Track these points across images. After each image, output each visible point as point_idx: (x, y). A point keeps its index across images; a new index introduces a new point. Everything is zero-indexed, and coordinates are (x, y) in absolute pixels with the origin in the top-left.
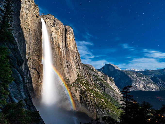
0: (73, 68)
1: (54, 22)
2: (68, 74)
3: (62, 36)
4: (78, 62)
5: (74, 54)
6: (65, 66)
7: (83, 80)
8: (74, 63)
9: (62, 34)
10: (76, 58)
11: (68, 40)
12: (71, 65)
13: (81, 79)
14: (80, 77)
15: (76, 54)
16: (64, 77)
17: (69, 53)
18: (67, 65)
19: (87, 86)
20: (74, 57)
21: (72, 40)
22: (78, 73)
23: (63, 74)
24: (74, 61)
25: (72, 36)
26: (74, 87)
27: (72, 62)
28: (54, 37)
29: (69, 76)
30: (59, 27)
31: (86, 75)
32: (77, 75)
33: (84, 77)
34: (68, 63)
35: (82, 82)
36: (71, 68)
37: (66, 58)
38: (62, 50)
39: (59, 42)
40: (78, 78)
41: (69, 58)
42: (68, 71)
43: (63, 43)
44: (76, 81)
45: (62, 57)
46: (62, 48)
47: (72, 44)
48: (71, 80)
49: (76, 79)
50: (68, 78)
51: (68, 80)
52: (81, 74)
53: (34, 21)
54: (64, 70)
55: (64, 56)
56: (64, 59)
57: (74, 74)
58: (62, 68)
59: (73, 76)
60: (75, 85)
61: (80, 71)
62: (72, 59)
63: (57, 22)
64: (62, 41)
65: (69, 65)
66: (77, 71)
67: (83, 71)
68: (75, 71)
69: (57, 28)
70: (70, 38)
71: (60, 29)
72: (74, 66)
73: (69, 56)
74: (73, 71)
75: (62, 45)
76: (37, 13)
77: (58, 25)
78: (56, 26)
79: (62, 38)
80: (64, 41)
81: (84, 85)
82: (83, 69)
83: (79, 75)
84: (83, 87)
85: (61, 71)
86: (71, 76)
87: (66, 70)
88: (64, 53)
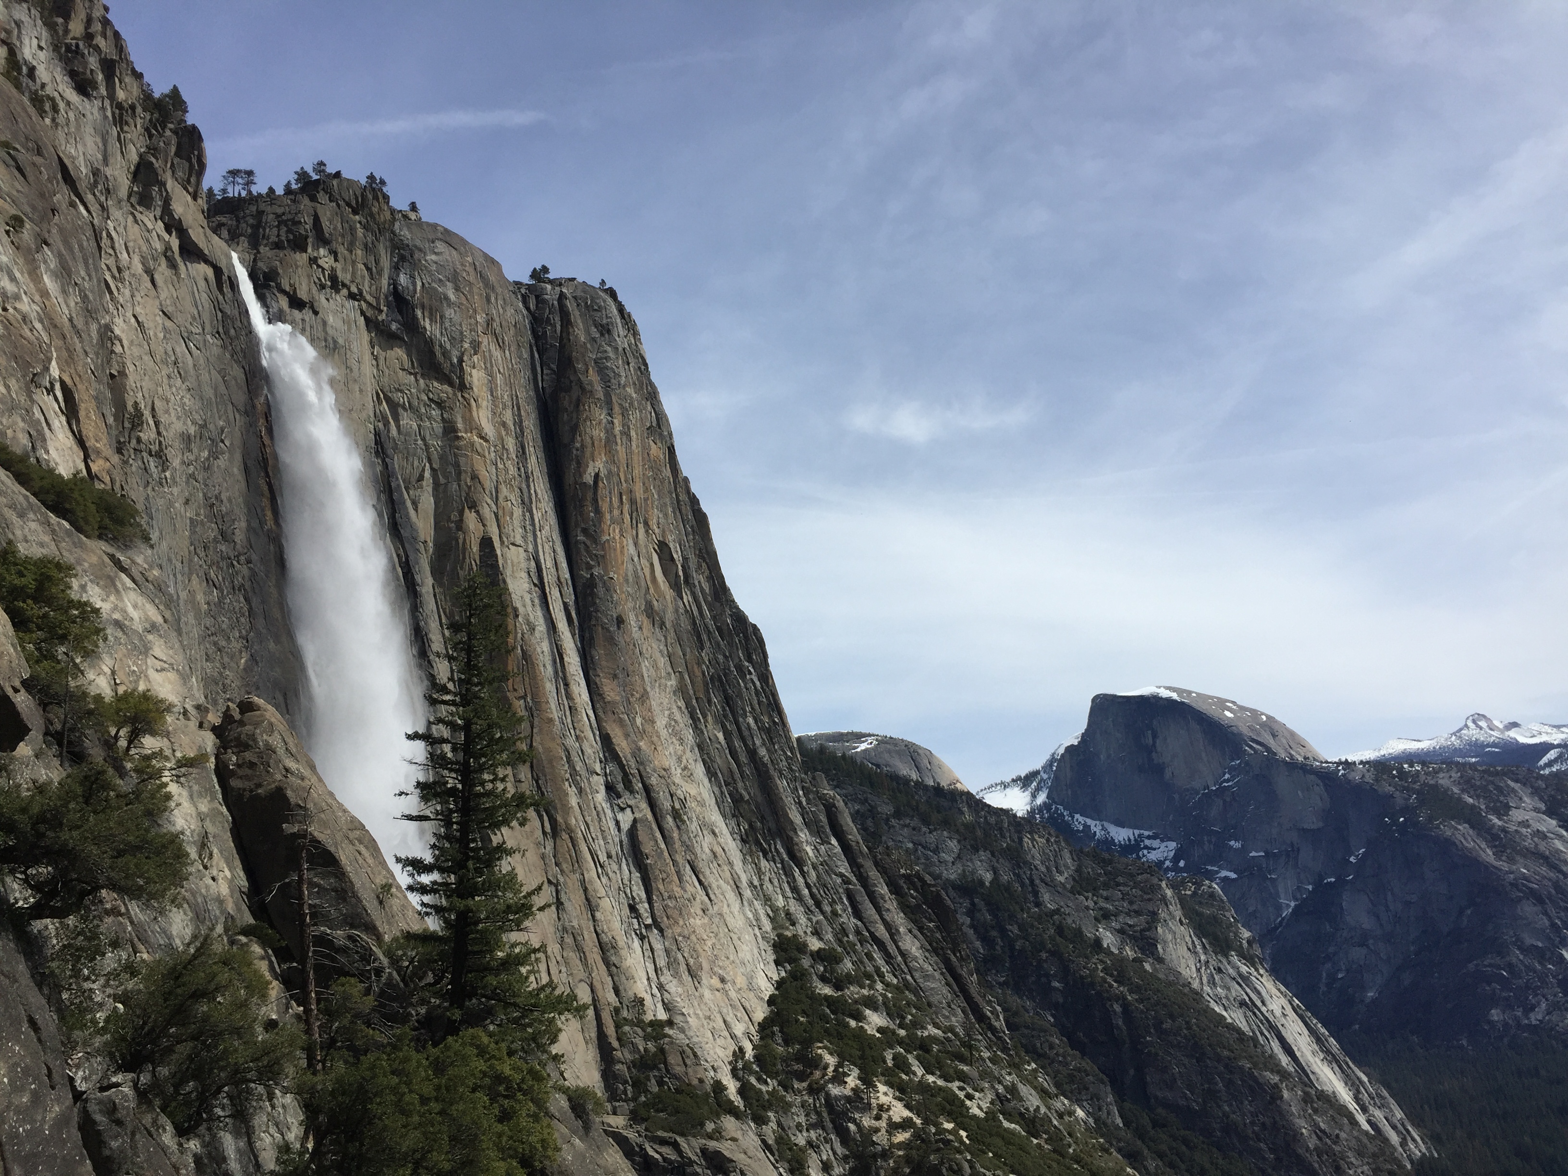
0: (704, 845)
1: (396, 268)
2: (658, 946)
3: (511, 443)
4: (754, 757)
5: (691, 654)
7: (853, 992)
9: (508, 416)
11: (587, 478)
12: (676, 814)
13: (827, 991)
14: (806, 962)
16: (611, 997)
17: (630, 646)
18: (626, 819)
20: (698, 688)
21: (637, 461)
22: (780, 902)
23: (594, 955)
24: (703, 746)
26: (760, 1121)
27: (679, 759)
28: (416, 463)
29: (676, 975)
30: (461, 333)
31: (880, 921)
32: (773, 936)
33: (858, 947)
34: (629, 786)
35: (853, 1023)
36: (679, 858)
37: (595, 725)
38: (541, 627)
39: (484, 525)
40: (783, 974)
41: (639, 721)
42: (646, 905)
43: (538, 533)
44: (764, 1027)
45: (551, 720)
46: (537, 601)
47: (646, 524)
48: (709, 1018)
49: (762, 999)
50: (667, 1007)
51: (667, 1030)
52: (814, 919)
53: (168, 323)
54: (591, 907)
55: (569, 696)
56: (577, 737)
57: (732, 935)
58: (561, 879)
59: (721, 968)
60: (766, 1083)
61: (803, 874)
62: (676, 722)
63: (434, 267)
64: (527, 505)
65: (650, 816)
66: (761, 885)
67: (844, 868)
68: (728, 883)
69: (441, 346)
70: (618, 437)
71: (476, 346)
72: (715, 817)
73: (632, 695)
74: (708, 895)
75: (524, 565)
76: (189, 198)
77: (452, 297)
78: (427, 320)
79: (519, 469)
80: (540, 496)
81: (890, 1063)
82: (834, 841)
83: (788, 934)
84: (884, 1100)
85: (559, 919)
86: (692, 962)
87: (620, 889)
88: (565, 659)
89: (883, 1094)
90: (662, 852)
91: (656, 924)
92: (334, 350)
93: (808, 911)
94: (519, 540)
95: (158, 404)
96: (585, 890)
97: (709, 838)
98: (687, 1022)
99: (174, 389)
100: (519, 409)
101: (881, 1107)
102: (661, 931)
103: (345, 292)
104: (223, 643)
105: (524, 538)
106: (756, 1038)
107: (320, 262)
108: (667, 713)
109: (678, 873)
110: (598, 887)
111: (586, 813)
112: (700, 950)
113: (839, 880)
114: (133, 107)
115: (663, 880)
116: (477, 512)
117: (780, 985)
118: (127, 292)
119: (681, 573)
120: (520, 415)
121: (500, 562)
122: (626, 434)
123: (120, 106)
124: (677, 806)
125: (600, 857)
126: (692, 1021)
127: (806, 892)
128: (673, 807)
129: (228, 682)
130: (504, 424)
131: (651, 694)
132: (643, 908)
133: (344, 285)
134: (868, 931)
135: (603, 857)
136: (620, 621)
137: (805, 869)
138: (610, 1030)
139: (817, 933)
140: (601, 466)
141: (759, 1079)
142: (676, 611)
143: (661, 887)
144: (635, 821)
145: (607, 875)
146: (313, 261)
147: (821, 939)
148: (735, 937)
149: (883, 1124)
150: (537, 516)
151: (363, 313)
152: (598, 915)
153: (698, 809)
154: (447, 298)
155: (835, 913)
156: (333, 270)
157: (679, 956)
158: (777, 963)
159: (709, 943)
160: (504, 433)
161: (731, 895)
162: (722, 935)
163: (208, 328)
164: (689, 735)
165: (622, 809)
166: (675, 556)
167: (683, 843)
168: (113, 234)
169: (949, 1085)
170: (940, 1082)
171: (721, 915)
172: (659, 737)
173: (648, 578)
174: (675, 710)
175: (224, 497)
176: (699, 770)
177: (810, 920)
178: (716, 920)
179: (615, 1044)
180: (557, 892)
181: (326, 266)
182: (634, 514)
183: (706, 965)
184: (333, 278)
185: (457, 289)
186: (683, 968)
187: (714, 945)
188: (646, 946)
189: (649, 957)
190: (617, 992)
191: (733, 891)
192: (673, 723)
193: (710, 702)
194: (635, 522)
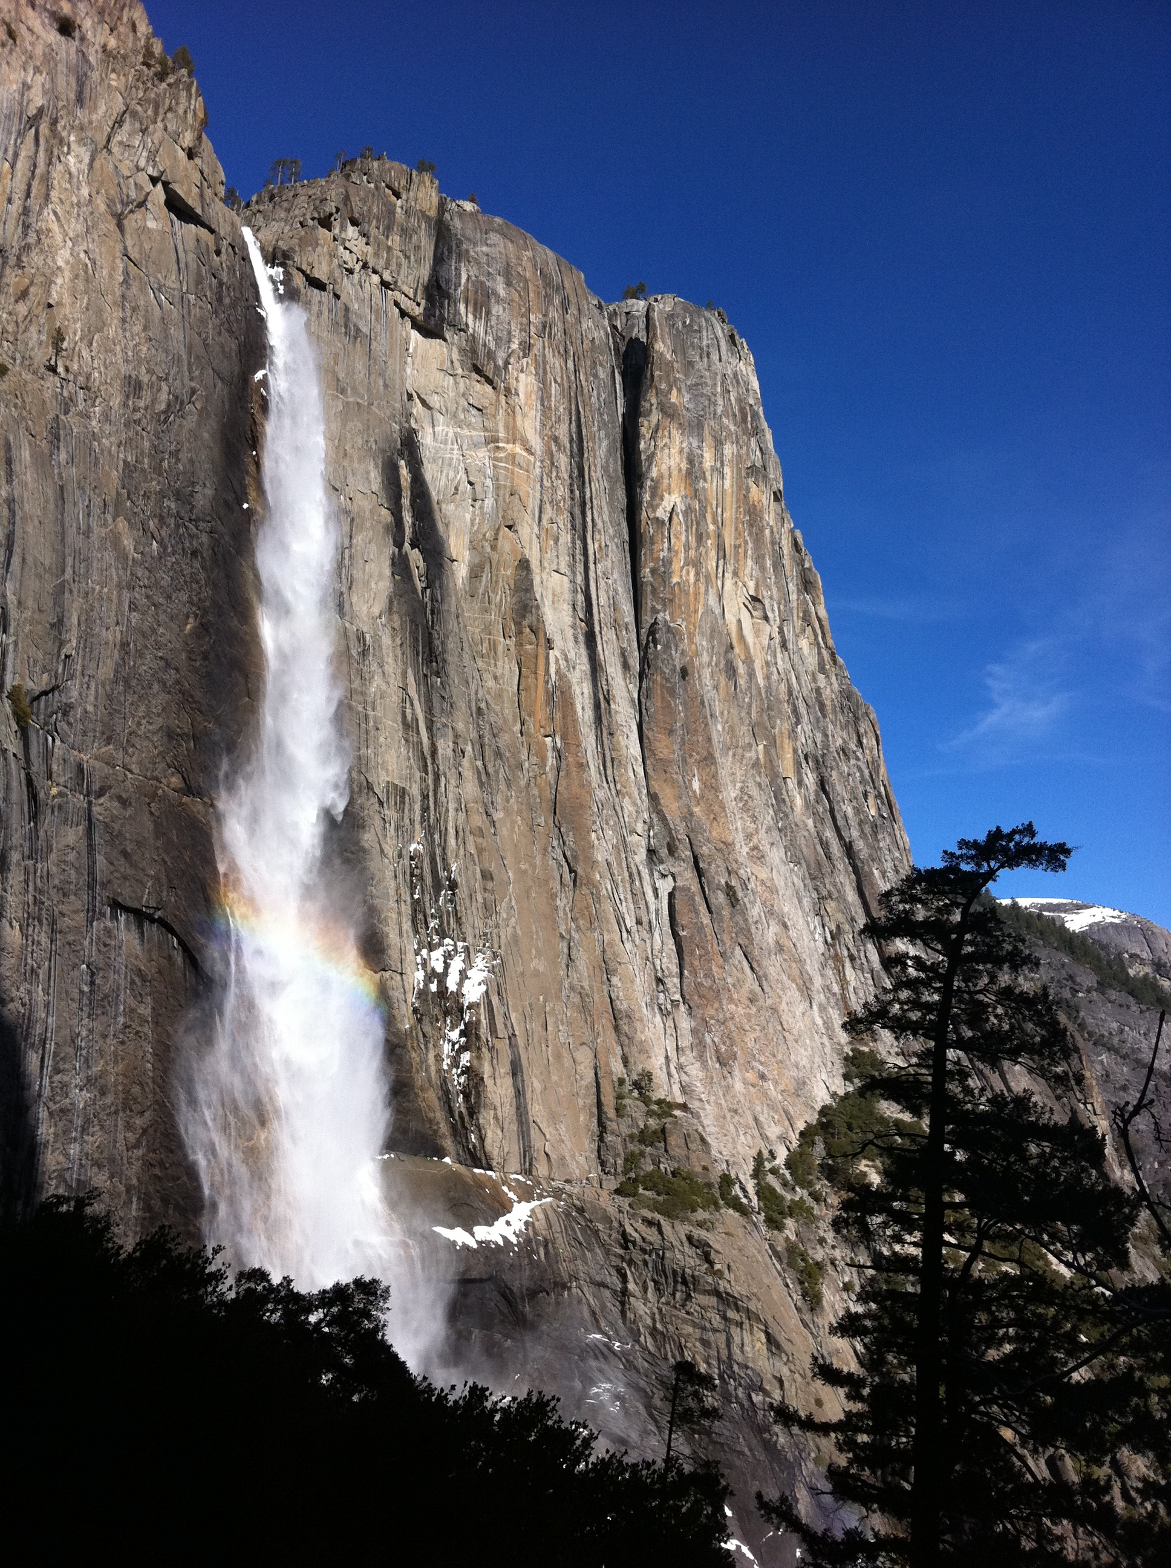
0: (767, 934)
1: (438, 258)
2: (686, 1023)
3: (563, 460)
4: (849, 849)
5: (782, 726)
6: (637, 896)
8: (776, 855)
9: (563, 431)
10: (810, 779)
11: (661, 513)
12: (730, 892)
15: (817, 724)
16: (617, 1068)
17: (697, 704)
18: (665, 886)
20: (786, 766)
21: (730, 501)
23: (605, 1022)
24: (785, 828)
25: (729, 450)
26: (774, 1225)
27: (749, 837)
28: (451, 474)
29: (701, 1058)
30: (509, 333)
32: (847, 1050)
34: (672, 850)
36: (725, 937)
37: (643, 784)
39: (522, 547)
40: (851, 1089)
41: (696, 784)
42: (677, 980)
43: (592, 566)
44: (808, 1135)
45: (584, 766)
46: (581, 638)
47: (735, 574)
48: (736, 1111)
49: (812, 1107)
50: (684, 1089)
51: (679, 1113)
53: (133, 270)
54: (608, 969)
55: (613, 746)
56: (618, 793)
57: (786, 1034)
58: (575, 935)
59: (761, 1064)
60: (794, 1192)
62: (750, 797)
63: (484, 259)
64: (579, 531)
65: (695, 887)
68: (794, 981)
69: (485, 345)
70: (708, 474)
71: (527, 349)
72: (791, 909)
73: (691, 756)
74: (761, 986)
75: (568, 596)
76: (181, 153)
77: (502, 293)
78: (471, 317)
79: (572, 491)
80: (600, 525)
83: (867, 1050)
85: (567, 976)
86: (723, 1048)
87: (647, 959)
88: (613, 706)
90: (704, 927)
91: (685, 1001)
92: (356, 338)
94: (564, 568)
96: (604, 952)
97: (776, 928)
98: (704, 1109)
102: (691, 1010)
103: (376, 279)
105: (572, 567)
106: (795, 1144)
107: (348, 244)
108: (739, 785)
109: (723, 953)
110: (621, 952)
111: (615, 872)
112: (737, 1040)
114: (125, 57)
115: (701, 957)
116: (515, 532)
117: (842, 1098)
119: (777, 636)
121: (538, 589)
122: (719, 470)
124: (735, 885)
125: (628, 922)
126: (710, 1109)
128: (729, 884)
130: (556, 439)
131: (720, 760)
132: (673, 983)
133: (375, 271)
135: (630, 922)
136: (686, 674)
138: (610, 1101)
140: (678, 500)
141: (785, 1184)
142: (769, 676)
143: (698, 964)
144: (676, 890)
145: (633, 941)
146: (340, 241)
148: (790, 1037)
150: (593, 546)
151: (397, 304)
152: (615, 980)
153: (766, 894)
154: (495, 293)
156: (364, 254)
157: (708, 1039)
158: (846, 1077)
159: (751, 1035)
160: (554, 449)
161: (794, 993)
162: (771, 1031)
164: (767, 815)
165: (664, 876)
166: (770, 614)
167: (736, 924)
171: (774, 1010)
172: (724, 807)
173: (734, 635)
174: (752, 784)
178: (767, 1014)
179: (613, 1114)
180: (569, 948)
181: (354, 249)
182: (721, 562)
183: (742, 1057)
184: (365, 264)
185: (509, 284)
186: (711, 1053)
187: (757, 1038)
188: (670, 1023)
189: (671, 1035)
190: (625, 1061)
191: (799, 990)
192: (746, 798)
193: (800, 783)
194: (720, 570)
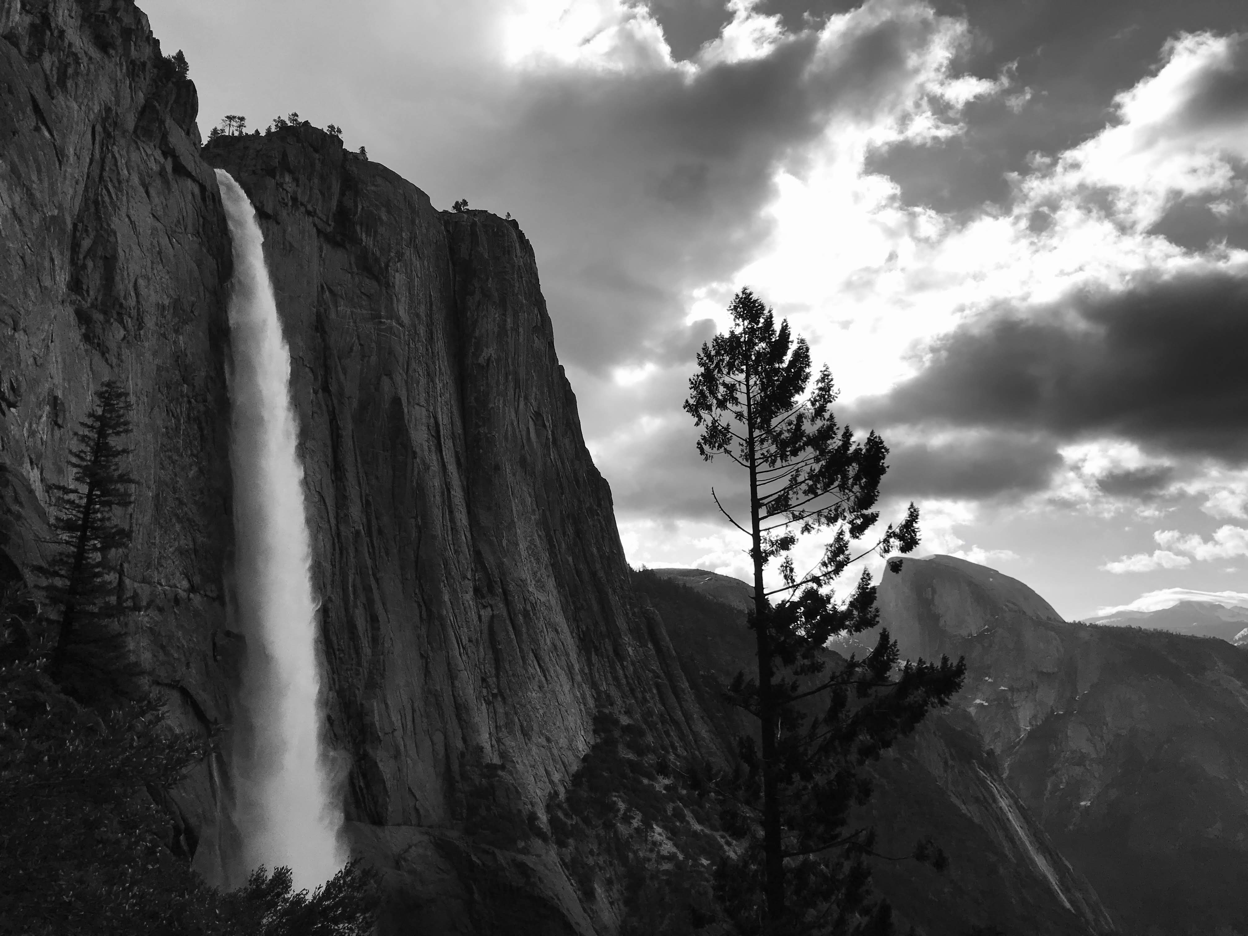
0: (547, 640)
1: (342, 194)
2: (501, 710)
3: (422, 330)
4: (594, 577)
5: (553, 497)
6: (469, 623)
7: (650, 759)
9: (422, 310)
10: (570, 530)
11: (481, 360)
12: (526, 614)
13: (631, 756)
14: (617, 734)
15: (575, 494)
16: (460, 744)
17: (504, 486)
18: (486, 614)
19: (697, 827)
20: (556, 523)
21: (523, 351)
22: (604, 687)
23: (452, 712)
24: (556, 565)
25: (523, 316)
26: (561, 844)
27: (535, 574)
28: (348, 339)
29: (511, 732)
30: (389, 245)
31: (678, 708)
32: (595, 711)
33: (659, 726)
34: (491, 590)
35: (646, 781)
36: (524, 647)
37: (470, 543)
38: (435, 467)
39: (396, 389)
40: (598, 740)
41: (504, 542)
42: (495, 679)
43: (439, 398)
44: (577, 778)
45: (434, 537)
46: (433, 448)
47: (526, 398)
48: (533, 766)
49: (578, 757)
50: (503, 755)
51: (500, 773)
52: (628, 702)
53: (158, 224)
54: (452, 675)
55: (452, 520)
56: (456, 551)
57: (561, 707)
58: (431, 654)
59: (548, 731)
60: (572, 818)
61: (623, 668)
62: (535, 546)
63: (372, 196)
64: (430, 376)
65: (505, 614)
66: (591, 674)
67: (655, 666)
68: (563, 669)
69: (373, 254)
70: (509, 332)
71: (400, 256)
72: (560, 620)
73: (501, 523)
74: (545, 676)
75: (425, 420)
76: (183, 134)
77: (385, 218)
78: (363, 234)
79: (427, 350)
80: (443, 369)
81: (669, 813)
82: (650, 645)
83: (607, 711)
84: (657, 838)
85: (426, 683)
86: (525, 724)
87: (476, 665)
88: (452, 493)
89: (658, 833)
90: (511, 641)
91: (501, 693)
92: (290, 252)
93: (624, 696)
94: (423, 403)
95: (142, 282)
96: (449, 664)
97: (552, 634)
98: (515, 767)
99: (155, 272)
100: (431, 305)
101: (654, 843)
102: (504, 699)
103: (302, 209)
104: (176, 457)
105: (427, 401)
106: (569, 785)
107: (285, 186)
108: (528, 539)
109: (523, 658)
110: (460, 662)
111: (455, 608)
112: (533, 716)
113: (651, 675)
114: (144, 64)
115: (510, 662)
116: (391, 379)
117: (594, 748)
118: (124, 199)
119: (550, 437)
120: (431, 310)
121: (406, 417)
122: (516, 330)
123: (133, 62)
124: (529, 608)
125: (464, 641)
126: (520, 767)
127: (624, 681)
128: (525, 609)
129: (178, 486)
130: (418, 316)
131: (517, 524)
132: (492, 681)
133: (302, 204)
134: (669, 715)
135: (465, 641)
136: (497, 468)
137: (625, 663)
138: (455, 767)
139: (628, 712)
140: (493, 352)
141: (566, 815)
142: (545, 464)
143: (507, 667)
144: (493, 617)
145: (467, 654)
146: (280, 185)
147: (631, 717)
148: (563, 709)
149: (654, 856)
150: (439, 386)
151: (315, 225)
152: (457, 683)
153: (546, 612)
154: (380, 219)
155: (645, 700)
156: (295, 193)
157: (517, 720)
158: (595, 732)
159: (541, 712)
160: (417, 322)
161: (564, 678)
162: (552, 707)
163: (190, 228)
164: (545, 557)
165: (485, 607)
166: (547, 424)
167: (529, 635)
168: (117, 156)
169: (715, 833)
170: (707, 831)
171: (554, 691)
172: (520, 555)
173: (524, 438)
174: (536, 537)
175: (188, 352)
176: (551, 583)
177: (624, 702)
178: (549, 695)
179: (458, 778)
180: (427, 663)
181: (289, 189)
182: (517, 390)
183: (536, 727)
184: (294, 199)
185: (389, 212)
186: (517, 727)
187: (545, 713)
188: (491, 709)
189: (492, 718)
190: (464, 740)
191: (566, 674)
192: (533, 547)
193: (564, 534)
194: (517, 396)
